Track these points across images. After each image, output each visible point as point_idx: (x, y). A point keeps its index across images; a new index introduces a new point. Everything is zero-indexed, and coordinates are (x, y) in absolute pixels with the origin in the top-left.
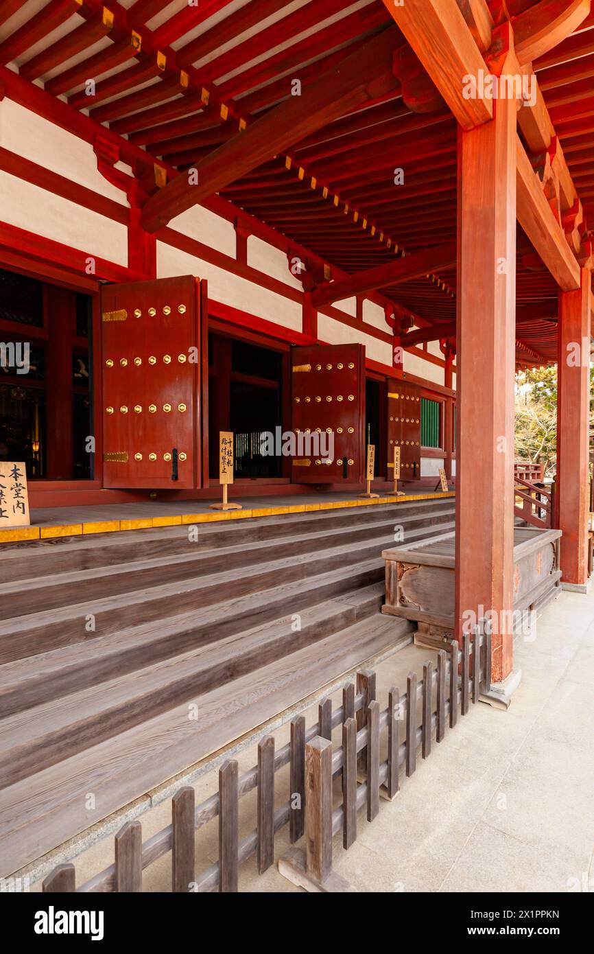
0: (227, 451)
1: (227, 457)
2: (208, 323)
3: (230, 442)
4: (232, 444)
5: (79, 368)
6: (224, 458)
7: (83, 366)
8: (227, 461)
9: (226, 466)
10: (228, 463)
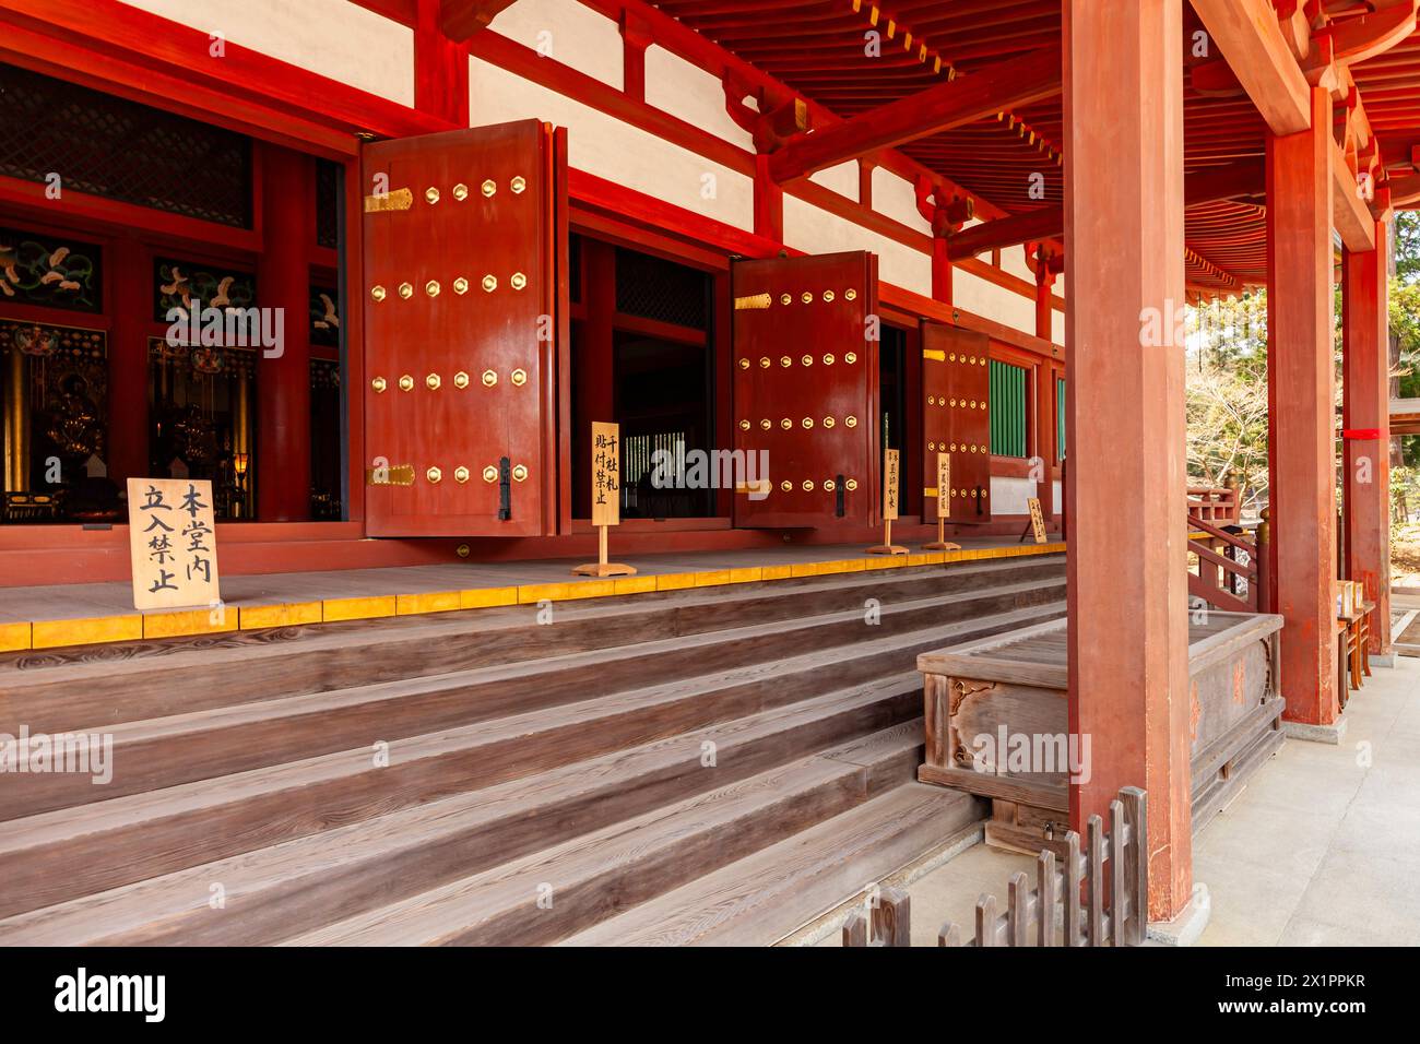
0: (606, 460)
1: (607, 472)
2: (569, 216)
3: (613, 443)
4: (617, 446)
5: (324, 311)
6: (602, 475)
7: (331, 307)
8: (606, 480)
9: (605, 490)
10: (609, 484)
